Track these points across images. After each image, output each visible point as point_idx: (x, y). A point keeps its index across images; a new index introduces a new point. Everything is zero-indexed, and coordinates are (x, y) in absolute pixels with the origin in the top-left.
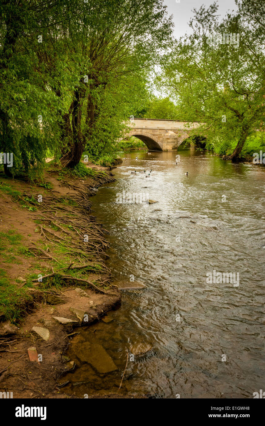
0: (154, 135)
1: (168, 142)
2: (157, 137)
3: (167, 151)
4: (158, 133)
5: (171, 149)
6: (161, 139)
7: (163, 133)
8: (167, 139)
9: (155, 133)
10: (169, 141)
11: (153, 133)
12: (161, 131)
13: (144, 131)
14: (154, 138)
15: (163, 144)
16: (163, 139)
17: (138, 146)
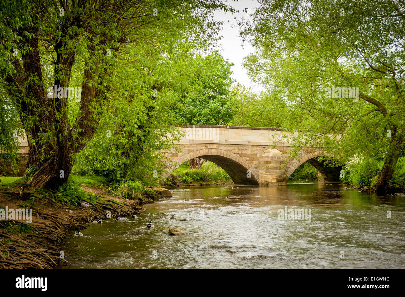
0: (241, 155)
1: (268, 169)
2: (248, 159)
3: (267, 185)
4: (249, 152)
5: (275, 181)
6: (255, 163)
7: (258, 152)
8: (267, 162)
9: (243, 152)
10: (271, 166)
11: (240, 152)
12: (254, 148)
13: (222, 148)
14: (242, 161)
15: (260, 172)
16: (259, 163)
17: (215, 180)
